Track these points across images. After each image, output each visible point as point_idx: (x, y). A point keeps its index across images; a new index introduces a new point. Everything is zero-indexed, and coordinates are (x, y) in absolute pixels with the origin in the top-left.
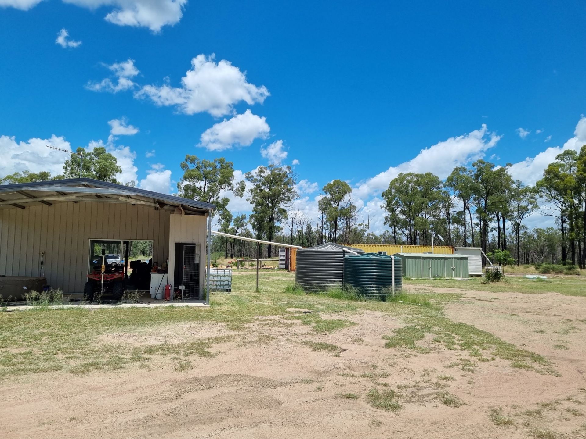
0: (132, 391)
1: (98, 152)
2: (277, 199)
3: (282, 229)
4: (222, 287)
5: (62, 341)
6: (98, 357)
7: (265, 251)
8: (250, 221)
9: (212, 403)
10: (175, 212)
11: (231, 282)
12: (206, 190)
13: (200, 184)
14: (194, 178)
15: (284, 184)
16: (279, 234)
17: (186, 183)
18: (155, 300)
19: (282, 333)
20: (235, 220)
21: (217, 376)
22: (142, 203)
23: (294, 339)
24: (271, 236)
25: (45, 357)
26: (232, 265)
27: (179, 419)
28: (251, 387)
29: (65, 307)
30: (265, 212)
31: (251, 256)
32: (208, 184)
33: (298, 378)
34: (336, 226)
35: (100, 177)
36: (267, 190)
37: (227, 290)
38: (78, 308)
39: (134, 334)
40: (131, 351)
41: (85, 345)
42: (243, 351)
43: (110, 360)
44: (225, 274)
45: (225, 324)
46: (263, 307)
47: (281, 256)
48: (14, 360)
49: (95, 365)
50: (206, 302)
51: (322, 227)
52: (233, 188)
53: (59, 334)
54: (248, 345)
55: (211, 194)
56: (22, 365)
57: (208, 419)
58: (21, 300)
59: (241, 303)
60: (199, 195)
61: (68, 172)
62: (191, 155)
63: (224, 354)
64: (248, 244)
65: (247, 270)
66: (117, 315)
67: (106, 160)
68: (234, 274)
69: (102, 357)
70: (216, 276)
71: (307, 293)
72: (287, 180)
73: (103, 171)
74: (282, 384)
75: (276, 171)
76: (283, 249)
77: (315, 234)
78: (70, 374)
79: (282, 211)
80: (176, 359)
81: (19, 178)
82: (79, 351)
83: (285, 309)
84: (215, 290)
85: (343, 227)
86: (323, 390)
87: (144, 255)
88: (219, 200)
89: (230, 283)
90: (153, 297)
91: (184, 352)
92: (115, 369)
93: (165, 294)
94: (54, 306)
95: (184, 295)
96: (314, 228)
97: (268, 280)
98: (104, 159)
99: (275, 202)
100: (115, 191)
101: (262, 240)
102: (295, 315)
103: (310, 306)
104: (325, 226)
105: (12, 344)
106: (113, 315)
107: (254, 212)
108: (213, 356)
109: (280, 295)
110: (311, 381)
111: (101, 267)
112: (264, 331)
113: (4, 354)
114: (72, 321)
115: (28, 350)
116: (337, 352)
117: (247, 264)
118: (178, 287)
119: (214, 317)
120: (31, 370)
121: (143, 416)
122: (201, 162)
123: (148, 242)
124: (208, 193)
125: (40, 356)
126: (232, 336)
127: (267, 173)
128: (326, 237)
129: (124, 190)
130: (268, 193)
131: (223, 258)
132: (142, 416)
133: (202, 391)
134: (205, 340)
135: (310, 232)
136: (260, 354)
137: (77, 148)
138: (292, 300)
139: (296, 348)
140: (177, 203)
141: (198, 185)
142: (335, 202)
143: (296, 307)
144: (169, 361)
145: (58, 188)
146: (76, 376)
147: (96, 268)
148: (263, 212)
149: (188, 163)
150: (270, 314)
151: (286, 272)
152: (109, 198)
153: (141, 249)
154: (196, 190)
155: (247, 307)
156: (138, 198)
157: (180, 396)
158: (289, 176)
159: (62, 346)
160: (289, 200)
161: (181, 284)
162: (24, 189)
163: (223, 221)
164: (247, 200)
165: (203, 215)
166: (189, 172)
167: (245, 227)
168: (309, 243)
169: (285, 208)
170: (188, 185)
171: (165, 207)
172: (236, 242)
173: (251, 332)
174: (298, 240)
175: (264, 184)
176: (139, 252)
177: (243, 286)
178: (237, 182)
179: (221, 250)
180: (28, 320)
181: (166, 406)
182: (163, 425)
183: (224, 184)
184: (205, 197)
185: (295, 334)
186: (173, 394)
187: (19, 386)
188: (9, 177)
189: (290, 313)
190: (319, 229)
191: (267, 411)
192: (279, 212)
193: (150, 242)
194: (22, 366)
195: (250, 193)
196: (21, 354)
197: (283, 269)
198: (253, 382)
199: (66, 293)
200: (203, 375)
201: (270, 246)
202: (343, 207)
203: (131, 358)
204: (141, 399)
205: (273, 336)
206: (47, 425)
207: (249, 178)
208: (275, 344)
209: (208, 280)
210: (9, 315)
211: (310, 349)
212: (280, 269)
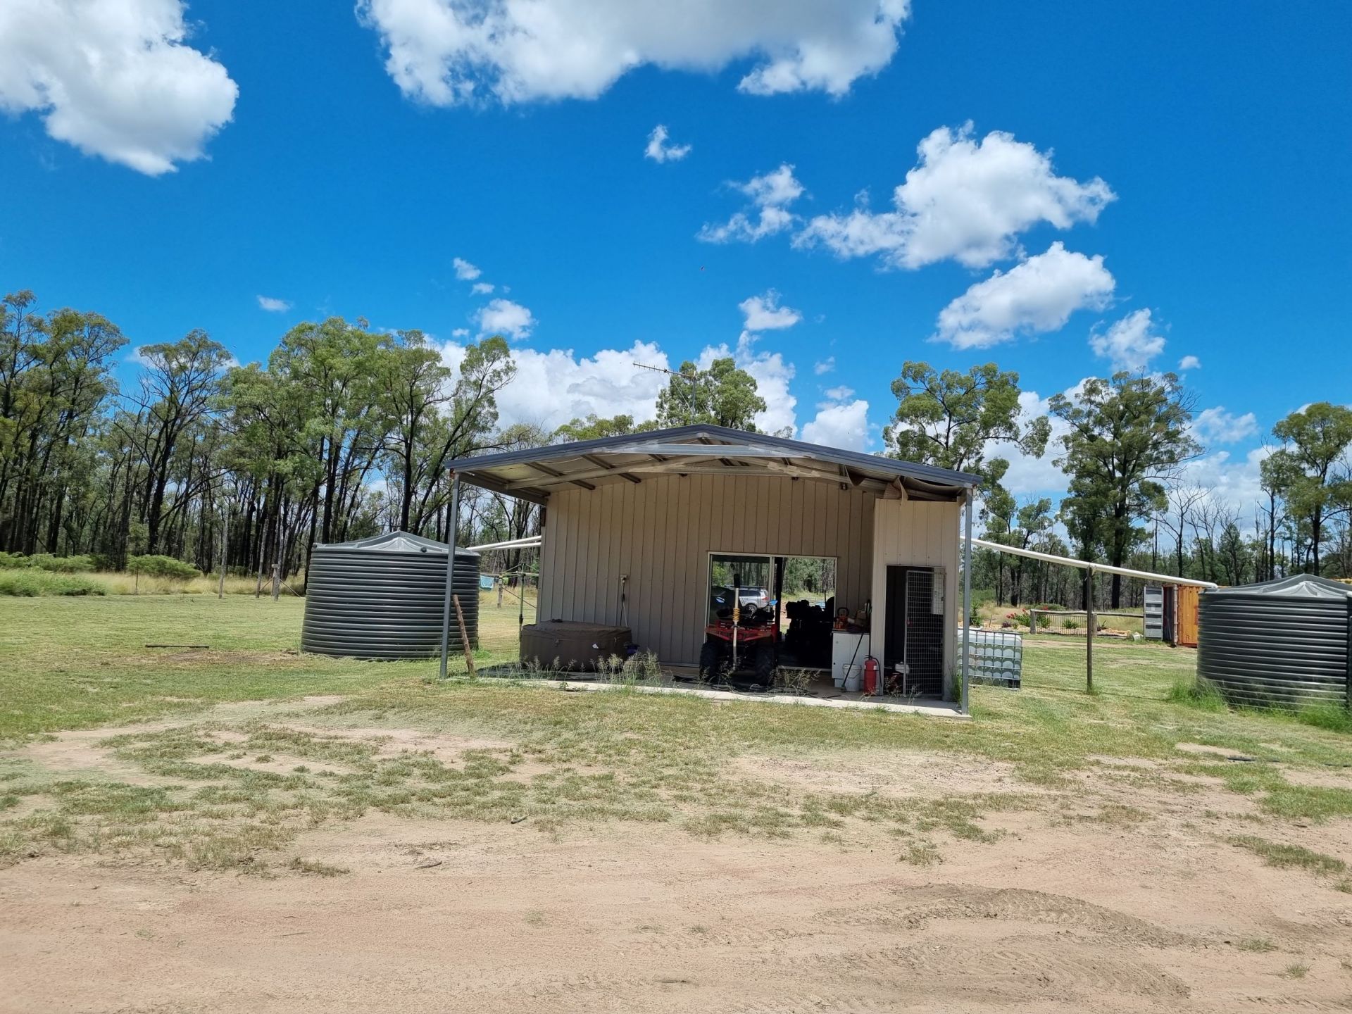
0: (812, 892)
1: (721, 369)
2: (1138, 458)
3: (1151, 535)
4: (997, 676)
5: (666, 762)
6: (736, 805)
7: (1103, 592)
8: (1061, 516)
9: (997, 955)
10: (886, 494)
11: (1019, 663)
12: (950, 443)
13: (936, 429)
14: (923, 415)
15: (1158, 420)
16: (1142, 548)
17: (904, 426)
18: (842, 692)
19: (1169, 807)
20: (1022, 513)
21: (1002, 891)
22: (815, 474)
23: (1206, 828)
24: (1120, 554)
25: (637, 790)
26: (1016, 621)
27: (920, 978)
28: (1094, 933)
29: (667, 690)
30: (1105, 494)
31: (1064, 603)
32: (955, 428)
33: (1226, 930)
34: (1316, 530)
35: (723, 422)
36: (1108, 437)
37: (1010, 682)
38: (690, 696)
39: (803, 764)
40: (801, 801)
41: (709, 774)
42: (1066, 838)
43: (761, 814)
44: (1005, 644)
45: (1013, 766)
46: (1107, 734)
47: (1149, 605)
48: (584, 789)
49: (730, 820)
50: (960, 707)
51: (1273, 531)
52: (1016, 434)
53: (658, 746)
54: (1078, 827)
55: (962, 451)
56: (598, 801)
57: (990, 991)
58: (589, 670)
59: (1049, 718)
60: (934, 454)
61: (665, 414)
62: (915, 363)
63: (1016, 838)
64: (1058, 573)
65: (1056, 637)
66: (767, 718)
67: (736, 387)
68: (1028, 644)
69: (744, 807)
70: (980, 646)
71: (1235, 708)
72: (1164, 409)
73: (728, 411)
74: (1181, 939)
75: (1134, 388)
76: (1155, 587)
77: (1249, 551)
78: (685, 834)
79: (1152, 491)
80: (901, 833)
81: (579, 429)
82: (699, 786)
83: (1173, 745)
84: (979, 681)
85: (1341, 534)
86: (1307, 975)
87: (810, 591)
88: (983, 465)
89: (1017, 667)
90: (838, 684)
91: (918, 819)
92: (771, 835)
93: (865, 681)
94: (646, 688)
95: (909, 687)
96: (1247, 536)
97: (1115, 666)
98: (731, 383)
99: (1131, 467)
100: (760, 450)
101: (1096, 562)
102: (1201, 763)
103: (1247, 743)
104: (1281, 529)
105: (578, 756)
106: (758, 718)
107: (1073, 494)
108: (989, 839)
109: (1154, 707)
110: (1268, 947)
111: (732, 612)
112: (1117, 794)
113: (567, 775)
114: (682, 722)
115: (605, 771)
116: (1344, 877)
117: (1057, 621)
118: (894, 667)
119: (983, 745)
120: (615, 813)
121: (838, 953)
122: (939, 378)
123: (818, 560)
124: (955, 450)
125: (628, 787)
126: (1032, 797)
127: (1108, 394)
128: (1284, 558)
129: (779, 448)
130: (1113, 445)
131: (992, 604)
132: (837, 951)
133: (969, 920)
134: (965, 798)
135: (1234, 544)
136: (1112, 854)
137: (682, 364)
138: (1192, 723)
139: (1214, 851)
140: (891, 473)
141: (931, 430)
142: (1313, 463)
143: (1205, 743)
144: (886, 837)
145: (654, 447)
146: (697, 840)
147: (722, 613)
148: (1096, 493)
149: (909, 382)
150: (1129, 753)
151: (1165, 647)
152: (747, 464)
153: (805, 577)
154: (926, 442)
155: (1065, 730)
156: (807, 464)
157: (917, 921)
158: (1171, 399)
159: (667, 772)
160: (1172, 459)
161: (900, 660)
162: (596, 450)
163: (991, 515)
164: (1055, 463)
165: (950, 500)
166: (911, 403)
167: (1049, 530)
168: (1233, 575)
169: (1159, 482)
170: (908, 431)
171: (864, 483)
172: (1023, 567)
173: (1083, 793)
174: (1197, 566)
175: (1100, 422)
176: (800, 583)
177: (1049, 675)
178: (1027, 419)
179: (987, 585)
180: (603, 711)
181: (888, 941)
182: (885, 983)
183: (994, 425)
184: (947, 458)
185: (1209, 814)
186: (902, 915)
187: (595, 841)
188: (565, 429)
189: (1187, 755)
190: (1262, 536)
191: (1146, 1002)
192: (1143, 493)
193: (824, 561)
194: (597, 804)
195: (1063, 446)
196: (594, 778)
197: (1155, 640)
198: (1100, 922)
199: (664, 663)
200: (967, 882)
201: (1117, 578)
202: (1340, 479)
203: (803, 817)
204: (830, 913)
205: (1144, 810)
206: (650, 934)
207: (1059, 408)
208: (1151, 833)
209: (965, 656)
210: (571, 698)
211: (1258, 860)
212: (1149, 639)
